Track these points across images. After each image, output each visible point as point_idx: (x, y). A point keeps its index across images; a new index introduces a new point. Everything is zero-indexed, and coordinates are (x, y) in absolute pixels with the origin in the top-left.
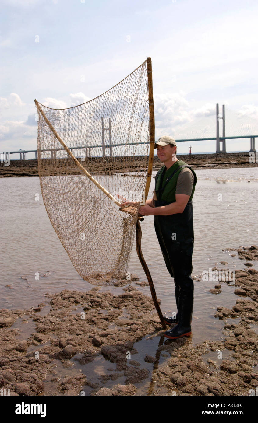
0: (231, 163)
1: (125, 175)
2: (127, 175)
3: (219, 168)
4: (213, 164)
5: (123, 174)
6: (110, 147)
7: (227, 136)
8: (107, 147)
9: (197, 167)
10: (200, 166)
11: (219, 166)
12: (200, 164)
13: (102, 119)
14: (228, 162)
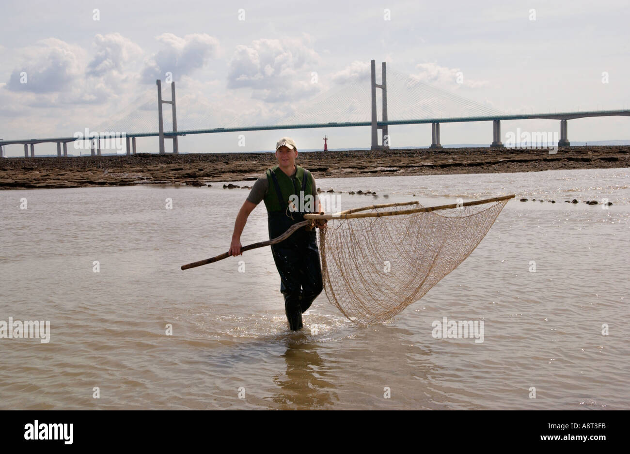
0: (423, 166)
1: (231, 187)
2: (235, 187)
3: (404, 174)
4: (390, 167)
5: (227, 184)
6: (174, 135)
7: (390, 118)
8: (168, 135)
9: (361, 173)
10: (366, 170)
11: (402, 171)
12: (366, 167)
13: (159, 83)
14: (418, 164)
